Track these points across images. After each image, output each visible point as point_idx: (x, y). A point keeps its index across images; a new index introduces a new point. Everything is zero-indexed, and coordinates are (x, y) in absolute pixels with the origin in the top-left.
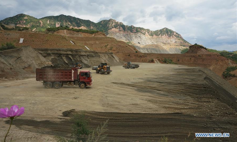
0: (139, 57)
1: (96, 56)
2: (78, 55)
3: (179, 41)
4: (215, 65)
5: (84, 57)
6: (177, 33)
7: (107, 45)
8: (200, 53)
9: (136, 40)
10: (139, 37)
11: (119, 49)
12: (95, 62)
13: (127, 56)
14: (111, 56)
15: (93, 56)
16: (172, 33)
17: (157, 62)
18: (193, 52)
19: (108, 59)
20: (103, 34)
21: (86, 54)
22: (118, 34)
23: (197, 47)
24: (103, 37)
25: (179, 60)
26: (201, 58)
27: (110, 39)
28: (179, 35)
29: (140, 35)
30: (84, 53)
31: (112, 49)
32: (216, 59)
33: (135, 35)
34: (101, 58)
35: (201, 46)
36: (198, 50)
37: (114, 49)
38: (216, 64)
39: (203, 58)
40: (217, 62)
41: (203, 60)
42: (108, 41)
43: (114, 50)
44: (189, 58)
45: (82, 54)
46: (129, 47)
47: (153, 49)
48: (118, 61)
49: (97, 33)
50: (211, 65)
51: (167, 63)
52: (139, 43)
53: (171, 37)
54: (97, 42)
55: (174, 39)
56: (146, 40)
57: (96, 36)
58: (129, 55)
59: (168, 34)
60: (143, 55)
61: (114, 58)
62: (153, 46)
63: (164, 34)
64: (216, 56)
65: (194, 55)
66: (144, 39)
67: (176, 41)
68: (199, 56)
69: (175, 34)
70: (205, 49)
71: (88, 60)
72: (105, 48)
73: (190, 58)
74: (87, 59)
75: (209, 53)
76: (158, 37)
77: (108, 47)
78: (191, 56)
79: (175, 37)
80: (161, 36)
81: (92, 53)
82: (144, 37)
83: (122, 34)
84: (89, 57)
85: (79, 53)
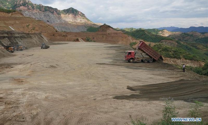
0: (63, 36)
1: (28, 37)
2: (13, 37)
3: (84, 19)
4: (122, 42)
5: (18, 38)
6: (81, 13)
7: (29, 25)
8: (109, 31)
9: (45, 18)
10: (48, 15)
11: (41, 29)
12: (28, 43)
13: (51, 36)
14: (40, 37)
15: (25, 38)
16: (77, 13)
17: (82, 41)
18: (103, 31)
19: (38, 40)
20: (20, 13)
21: (19, 36)
22: (26, 12)
23: (106, 27)
24: (21, 16)
25: (94, 38)
26: (110, 35)
27: (29, 19)
28: (83, 14)
29: (48, 14)
30: (17, 34)
31: (35, 29)
32: (121, 37)
33: (43, 14)
34: (33, 39)
35: (109, 26)
36: (107, 29)
37: (37, 28)
38: (122, 40)
39: (112, 36)
40: (122, 38)
41: (112, 37)
42: (28, 21)
43: (37, 30)
44: (101, 36)
45: (16, 36)
46: (49, 26)
47: (63, 27)
48: (47, 41)
49: (14, 13)
50: (119, 41)
51: (90, 42)
52: (48, 21)
53: (77, 16)
54: (17, 22)
55: (79, 18)
56: (54, 18)
57: (13, 16)
58: (54, 35)
59: (74, 14)
60: (66, 35)
61: (43, 38)
62: (63, 25)
63: (70, 13)
64: (121, 34)
65: (105, 33)
66: (52, 17)
67: (81, 19)
68: (109, 34)
69: (80, 13)
70: (112, 28)
71: (22, 41)
72: (27, 28)
73: (103, 36)
74: (20, 40)
75: (116, 31)
76: (65, 16)
77: (30, 27)
78: (103, 34)
79: (80, 17)
80: (68, 15)
81: (24, 35)
82: (53, 16)
83: (30, 12)
84: (22, 39)
85: (13, 34)
